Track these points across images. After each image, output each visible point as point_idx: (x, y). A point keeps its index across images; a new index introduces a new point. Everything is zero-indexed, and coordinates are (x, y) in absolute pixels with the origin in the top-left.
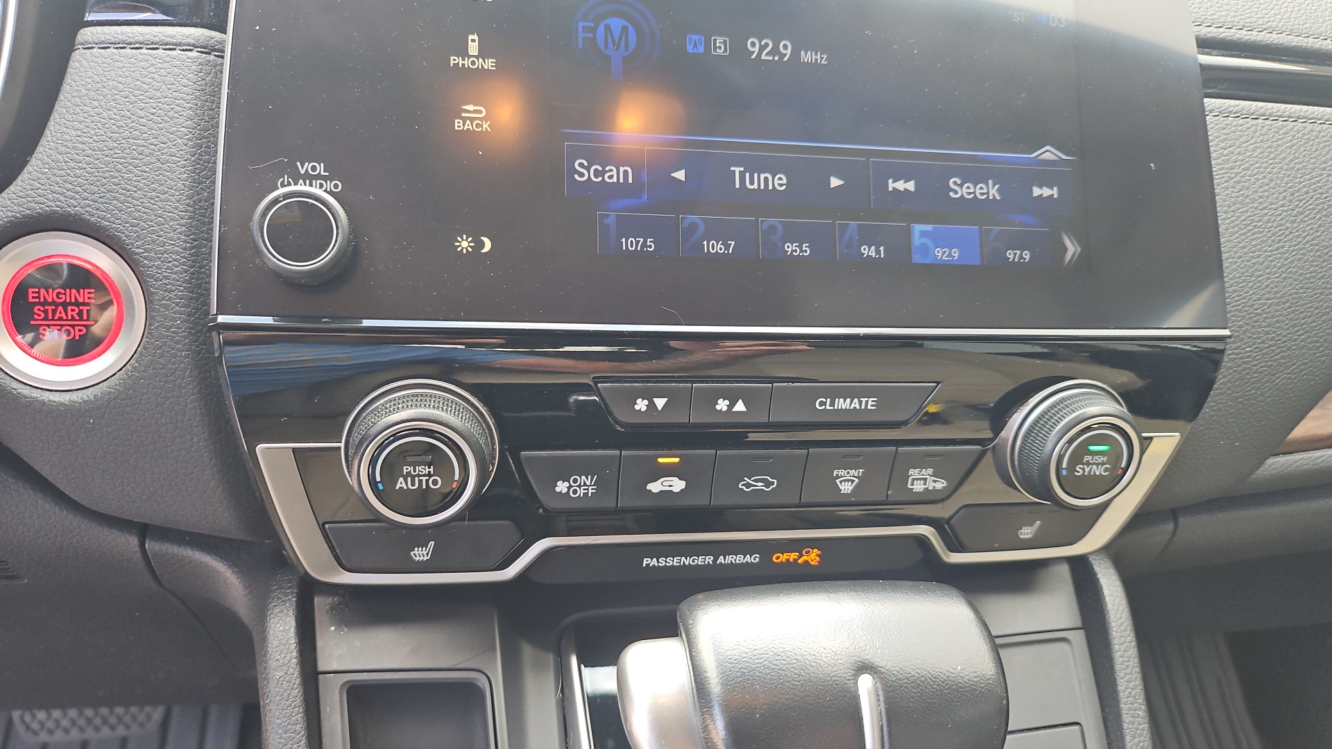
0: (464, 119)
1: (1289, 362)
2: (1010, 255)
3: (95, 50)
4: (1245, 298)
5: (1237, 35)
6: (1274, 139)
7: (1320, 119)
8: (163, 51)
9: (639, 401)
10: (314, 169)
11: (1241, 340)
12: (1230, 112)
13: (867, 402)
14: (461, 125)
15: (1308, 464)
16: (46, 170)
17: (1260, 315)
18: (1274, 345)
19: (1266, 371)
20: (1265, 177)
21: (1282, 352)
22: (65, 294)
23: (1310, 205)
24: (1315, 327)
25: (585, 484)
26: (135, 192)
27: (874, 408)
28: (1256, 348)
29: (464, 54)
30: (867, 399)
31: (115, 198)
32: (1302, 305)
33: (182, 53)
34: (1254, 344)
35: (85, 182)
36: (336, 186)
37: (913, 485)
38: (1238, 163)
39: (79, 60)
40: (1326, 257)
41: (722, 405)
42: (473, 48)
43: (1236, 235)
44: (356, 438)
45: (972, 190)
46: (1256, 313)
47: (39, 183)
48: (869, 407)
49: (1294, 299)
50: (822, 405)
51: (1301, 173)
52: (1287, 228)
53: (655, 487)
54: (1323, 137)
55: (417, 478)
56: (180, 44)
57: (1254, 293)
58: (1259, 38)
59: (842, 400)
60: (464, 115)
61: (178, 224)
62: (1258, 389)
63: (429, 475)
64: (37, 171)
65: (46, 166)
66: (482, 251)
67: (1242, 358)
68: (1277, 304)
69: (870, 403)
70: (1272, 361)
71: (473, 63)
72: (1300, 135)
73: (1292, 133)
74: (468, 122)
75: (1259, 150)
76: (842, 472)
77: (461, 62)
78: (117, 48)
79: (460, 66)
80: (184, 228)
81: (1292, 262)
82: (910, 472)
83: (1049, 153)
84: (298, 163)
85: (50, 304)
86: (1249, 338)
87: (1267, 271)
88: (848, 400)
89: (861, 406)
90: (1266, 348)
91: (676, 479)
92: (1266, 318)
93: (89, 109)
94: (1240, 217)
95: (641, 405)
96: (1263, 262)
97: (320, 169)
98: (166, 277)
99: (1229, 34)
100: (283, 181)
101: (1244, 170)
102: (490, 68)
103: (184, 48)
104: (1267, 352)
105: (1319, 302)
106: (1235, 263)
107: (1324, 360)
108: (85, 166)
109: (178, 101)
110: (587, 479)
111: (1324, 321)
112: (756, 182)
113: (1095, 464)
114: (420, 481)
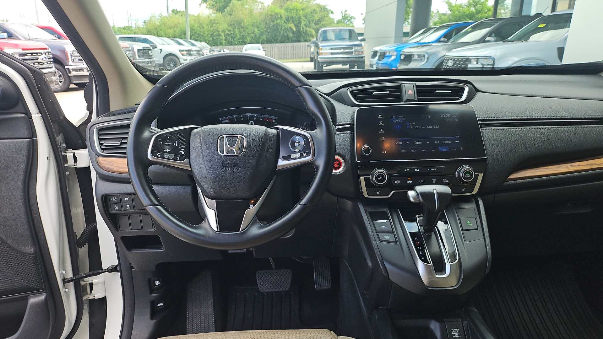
2: (453, 150)
3: (338, 135)
10: (366, 145)
20: (494, 137)
25: (399, 182)
27: (436, 170)
29: (381, 131)
31: (342, 151)
41: (416, 170)
42: (382, 130)
44: (372, 175)
45: (447, 142)
50: (429, 170)
53: (408, 182)
55: (380, 178)
56: (348, 133)
60: (381, 138)
61: (349, 153)
63: (382, 178)
66: (385, 153)
76: (433, 179)
78: (341, 134)
82: (443, 180)
83: (457, 137)
91: (411, 181)
95: (406, 170)
98: (347, 159)
102: (384, 132)
112: (418, 143)
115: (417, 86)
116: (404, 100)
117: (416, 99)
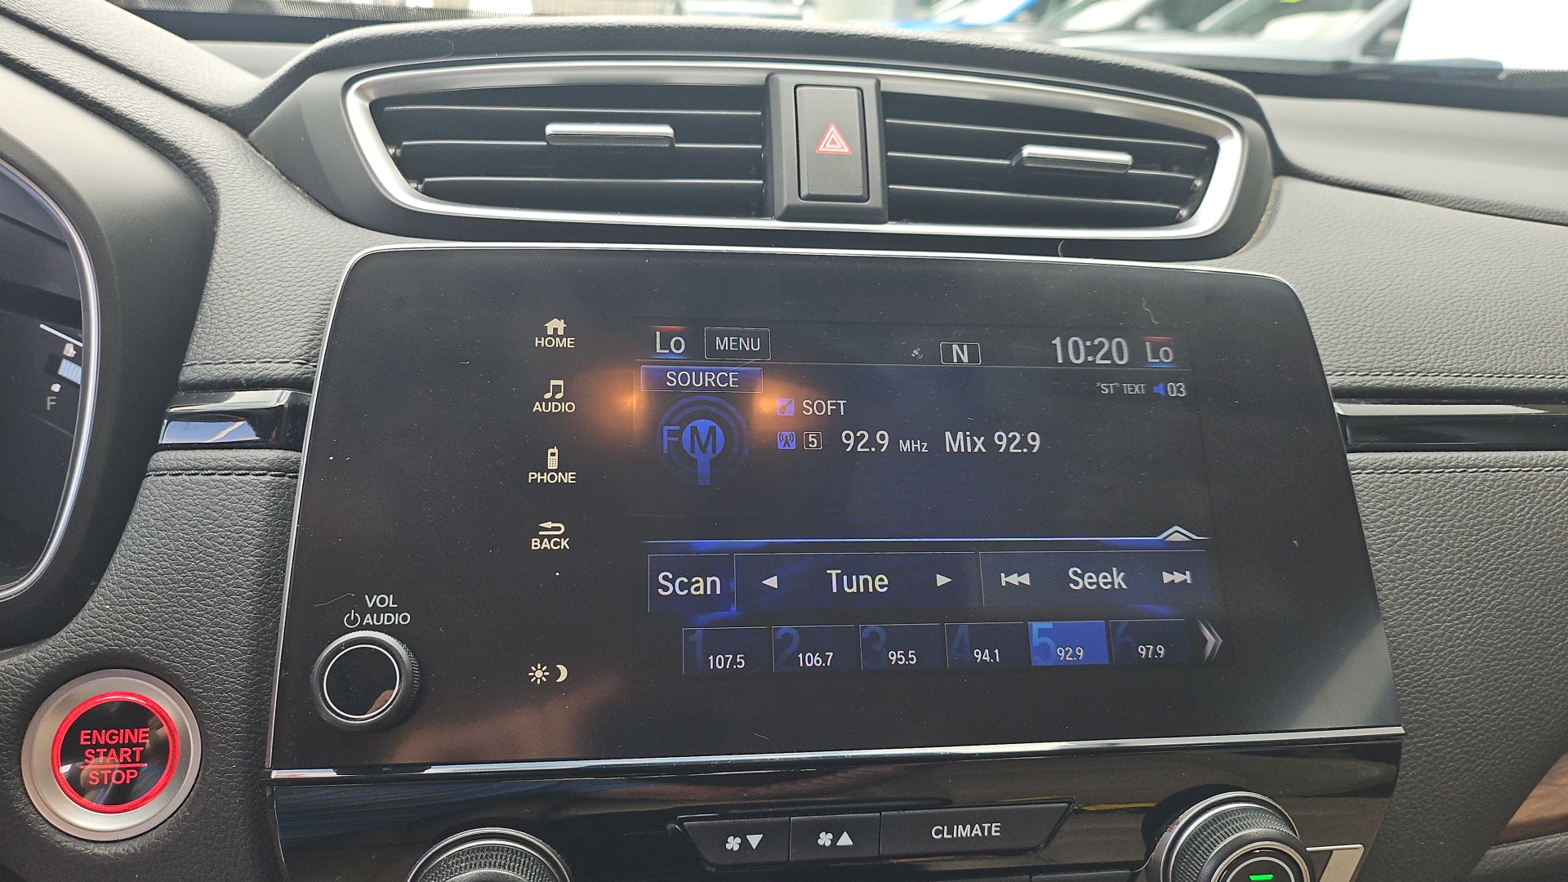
0: (542, 538)
1: (1489, 746)
2: (1142, 651)
3: (166, 477)
4: (1425, 677)
5: (1387, 383)
6: (1441, 494)
7: (1493, 467)
8: (236, 477)
9: (731, 839)
10: (382, 601)
11: (1428, 725)
12: (1387, 468)
13: (990, 828)
14: (538, 544)
15: (1537, 853)
16: (108, 607)
17: (1447, 695)
18: (1468, 728)
19: (1463, 758)
20: (1433, 538)
21: (1479, 735)
22: (118, 735)
23: (1491, 565)
24: (1515, 703)
26: (198, 627)
27: (999, 834)
28: (1446, 733)
29: (544, 469)
30: (989, 825)
31: (176, 635)
32: (1496, 680)
33: (256, 478)
34: (1444, 729)
35: (147, 618)
36: (405, 618)
38: (1401, 524)
39: (151, 487)
40: (1518, 623)
41: (825, 839)
42: (553, 462)
43: (1408, 606)
45: (1095, 580)
46: (1442, 694)
47: (99, 621)
48: (993, 834)
49: (1485, 673)
50: (939, 833)
51: (1477, 530)
52: (1467, 594)
54: (1499, 486)
56: (254, 469)
57: (1436, 671)
58: (1412, 383)
59: (960, 827)
60: (541, 533)
61: (240, 660)
62: (1456, 779)
64: (98, 608)
65: (108, 602)
66: (558, 681)
67: (1431, 745)
68: (1467, 681)
69: (994, 829)
70: (1469, 746)
71: (552, 478)
72: (1471, 487)
73: (1461, 485)
74: (546, 540)
75: (1424, 508)
77: (540, 477)
78: (189, 475)
79: (539, 481)
80: (246, 664)
81: (1478, 632)
83: (1176, 534)
84: (366, 596)
85: (102, 747)
86: (1437, 722)
87: (1450, 643)
88: (968, 827)
89: (983, 832)
90: (1460, 732)
92: (1455, 698)
93: (156, 540)
94: (1409, 585)
95: (733, 843)
96: (1443, 634)
97: (389, 601)
98: (224, 718)
99: (1377, 382)
100: (350, 616)
101: (1408, 531)
102: (570, 481)
103: (257, 472)
104: (1461, 737)
105: (1516, 675)
106: (1409, 638)
107: (1534, 740)
108: (148, 601)
109: (247, 529)
111: (1526, 696)
112: (855, 585)
115: (891, 103)
116: (786, 196)
117: (876, 201)
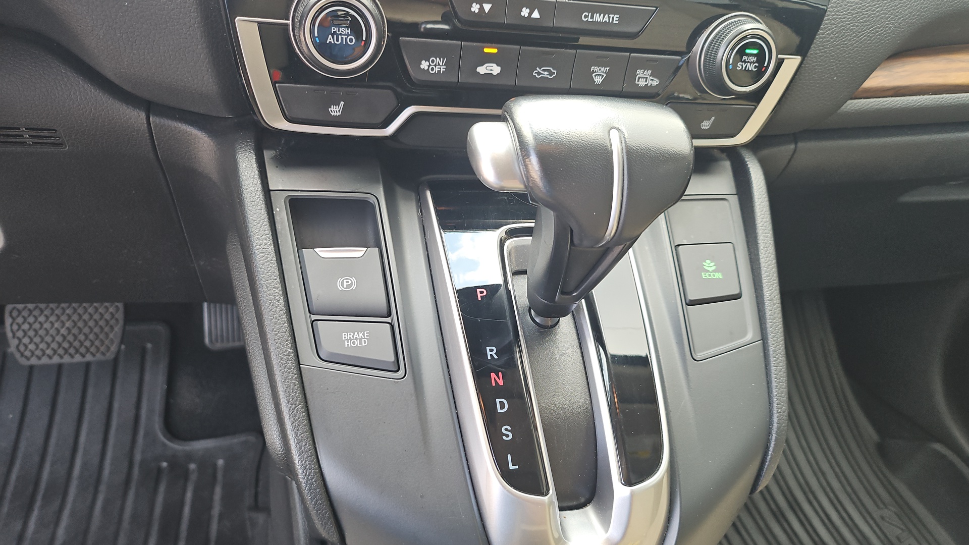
1: (869, 25)
11: (841, 6)
13: (613, 18)
15: (877, 106)
18: (860, 12)
19: (855, 29)
21: (865, 17)
25: (439, 65)
28: (850, 13)
30: (613, 16)
34: (848, 10)
37: (638, 81)
41: (525, 12)
44: (299, 15)
48: (614, 22)
50: (586, 17)
55: (340, 36)
59: (598, 15)
62: (849, 41)
63: (347, 35)
67: (840, 18)
69: (615, 19)
70: (859, 23)
76: (596, 69)
82: (637, 73)
88: (602, 15)
89: (609, 20)
90: (856, 13)
91: (495, 65)
104: (856, 16)
107: (891, 27)
110: (440, 61)
113: (748, 62)
114: (342, 38)
